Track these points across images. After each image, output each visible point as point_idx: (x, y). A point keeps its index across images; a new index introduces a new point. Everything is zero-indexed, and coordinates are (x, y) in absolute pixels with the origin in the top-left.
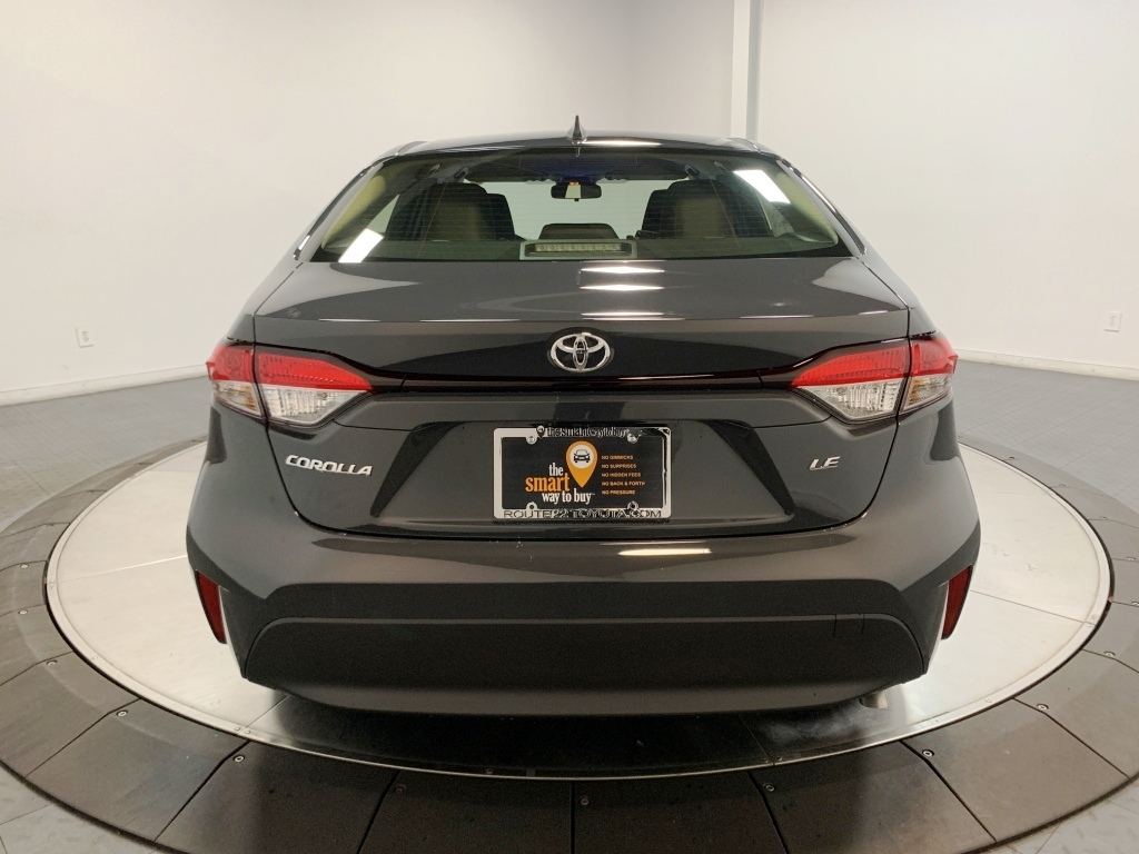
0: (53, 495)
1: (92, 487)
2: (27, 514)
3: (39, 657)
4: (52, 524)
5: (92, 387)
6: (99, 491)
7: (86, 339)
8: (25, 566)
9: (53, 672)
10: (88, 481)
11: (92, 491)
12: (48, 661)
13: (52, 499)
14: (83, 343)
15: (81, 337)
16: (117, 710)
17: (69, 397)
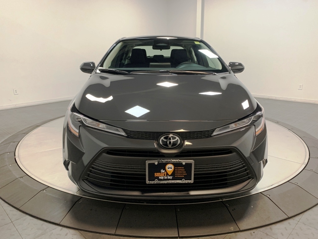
0: (12, 135)
1: (24, 132)
2: (5, 140)
3: (18, 177)
4: (14, 142)
5: (18, 106)
6: (26, 133)
7: (16, 92)
8: (8, 153)
9: (22, 180)
10: (22, 131)
11: (24, 133)
12: (21, 178)
13: (12, 136)
14: (15, 94)
15: (15, 92)
16: (43, 190)
17: (11, 109)
